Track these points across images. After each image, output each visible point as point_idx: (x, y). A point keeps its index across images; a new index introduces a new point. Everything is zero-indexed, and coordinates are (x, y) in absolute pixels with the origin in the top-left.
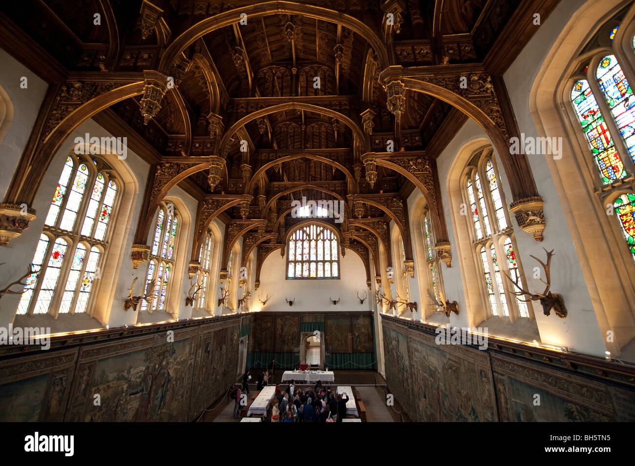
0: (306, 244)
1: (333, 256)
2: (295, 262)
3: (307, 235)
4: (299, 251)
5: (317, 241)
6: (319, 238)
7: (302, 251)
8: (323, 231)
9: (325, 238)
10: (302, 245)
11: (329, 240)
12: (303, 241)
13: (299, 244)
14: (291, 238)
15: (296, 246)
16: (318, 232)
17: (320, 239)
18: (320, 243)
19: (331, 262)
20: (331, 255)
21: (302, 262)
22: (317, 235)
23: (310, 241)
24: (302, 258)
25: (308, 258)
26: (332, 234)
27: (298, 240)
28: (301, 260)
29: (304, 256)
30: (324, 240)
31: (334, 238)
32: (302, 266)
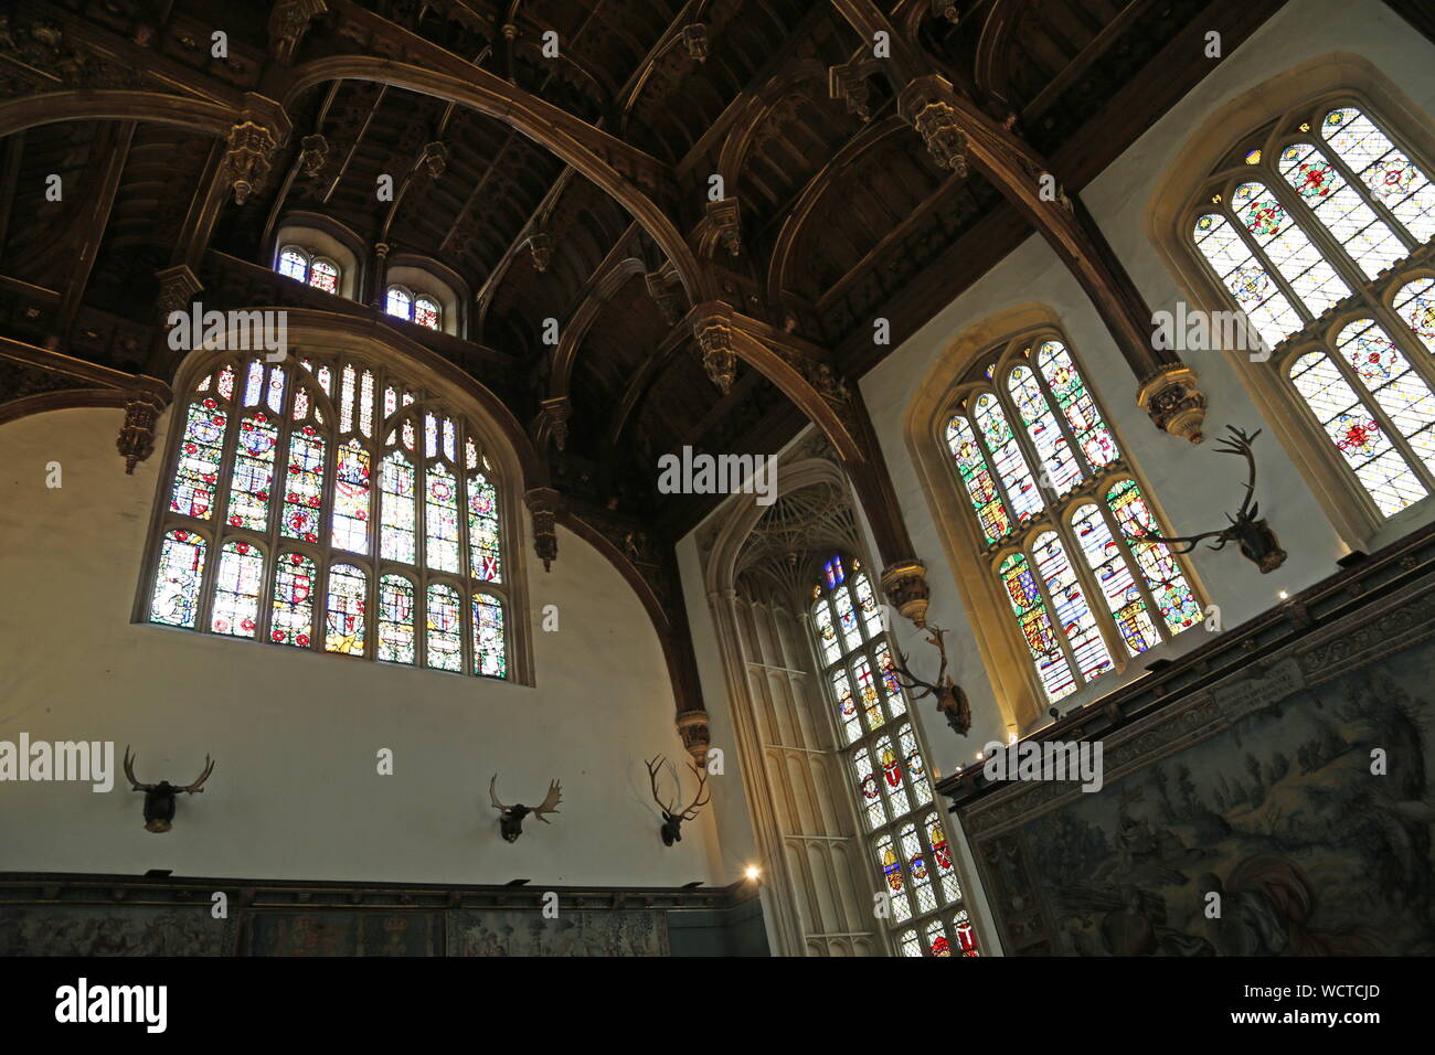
0: (305, 452)
1: (477, 559)
2: (219, 532)
3: (316, 398)
4: (250, 476)
5: (376, 450)
6: (391, 440)
7: (278, 481)
8: (416, 416)
9: (431, 451)
10: (282, 447)
11: (449, 467)
12: (285, 424)
13: (258, 438)
14: (204, 386)
15: (231, 442)
16: (390, 407)
17: (400, 445)
18: (394, 472)
19: (465, 587)
20: (465, 548)
21: (273, 546)
22: (382, 424)
23: (332, 440)
24: (274, 519)
25: (310, 526)
26: (470, 447)
27: (253, 412)
28: (261, 526)
29: (289, 513)
30: (420, 463)
31: (480, 469)
32: (272, 568)
